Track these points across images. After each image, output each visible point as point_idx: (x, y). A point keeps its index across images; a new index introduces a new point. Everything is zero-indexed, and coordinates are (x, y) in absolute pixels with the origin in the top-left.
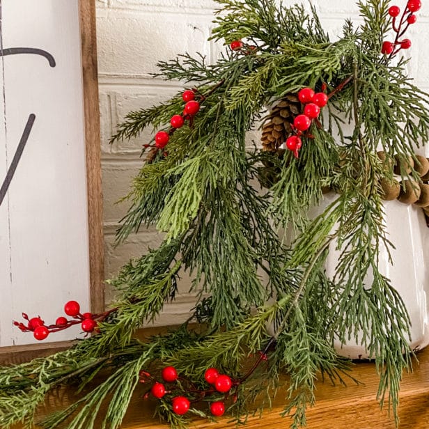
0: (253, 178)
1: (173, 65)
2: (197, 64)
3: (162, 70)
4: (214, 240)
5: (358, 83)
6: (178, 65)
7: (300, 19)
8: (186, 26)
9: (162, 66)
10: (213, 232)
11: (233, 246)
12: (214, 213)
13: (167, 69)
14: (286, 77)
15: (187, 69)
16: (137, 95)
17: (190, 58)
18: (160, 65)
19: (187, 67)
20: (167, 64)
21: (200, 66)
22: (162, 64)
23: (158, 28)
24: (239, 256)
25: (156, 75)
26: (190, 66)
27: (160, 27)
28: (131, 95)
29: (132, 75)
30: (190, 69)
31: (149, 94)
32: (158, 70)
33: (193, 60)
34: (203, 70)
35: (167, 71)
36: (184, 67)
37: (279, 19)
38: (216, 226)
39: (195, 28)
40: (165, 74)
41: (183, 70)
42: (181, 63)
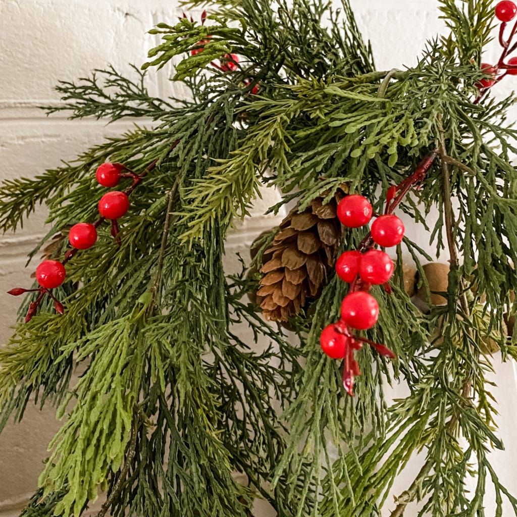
0: (239, 322)
1: (85, 88)
2: (131, 86)
3: (65, 99)
4: (165, 468)
5: (451, 167)
6: (95, 87)
7: (316, 9)
8: (111, 12)
9: (65, 91)
10: (163, 454)
11: (203, 486)
12: (165, 417)
13: (74, 96)
14: (304, 156)
15: (113, 97)
16: (23, 138)
17: (116, 75)
18: (60, 89)
19: (111, 92)
20: (75, 87)
21: (136, 91)
22: (63, 86)
23: (59, 16)
24: (217, 502)
25: (52, 109)
26: (118, 90)
27: (63, 15)
28: (12, 139)
29: (13, 101)
30: (118, 96)
31: (46, 136)
32: (56, 100)
33: (124, 80)
34: (143, 97)
35: (73, 101)
36: (106, 91)
37: (280, 17)
38: (168, 439)
39: (127, 14)
40: (72, 107)
41: (106, 97)
42: (100, 84)
